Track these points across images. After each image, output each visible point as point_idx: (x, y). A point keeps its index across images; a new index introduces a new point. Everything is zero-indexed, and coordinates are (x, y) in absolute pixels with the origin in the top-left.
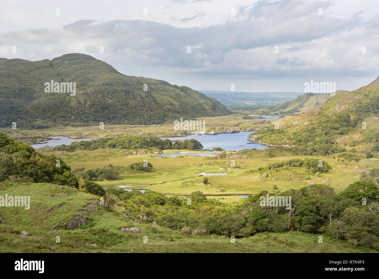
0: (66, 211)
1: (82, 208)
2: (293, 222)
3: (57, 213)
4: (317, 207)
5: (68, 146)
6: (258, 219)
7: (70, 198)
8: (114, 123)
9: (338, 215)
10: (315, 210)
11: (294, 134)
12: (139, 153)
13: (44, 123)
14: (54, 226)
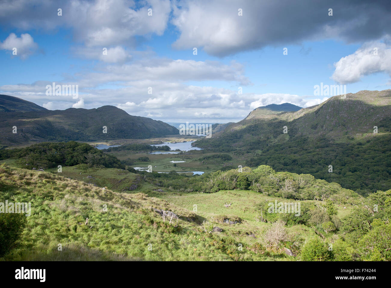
0: (128, 182)
1: (134, 180)
2: (236, 184)
3: (123, 183)
4: (247, 178)
5: (107, 149)
6: (220, 184)
7: (127, 175)
8: (127, 138)
9: (256, 181)
10: (246, 179)
11: (213, 142)
12: (141, 153)
13: (94, 138)
14: (123, 189)
